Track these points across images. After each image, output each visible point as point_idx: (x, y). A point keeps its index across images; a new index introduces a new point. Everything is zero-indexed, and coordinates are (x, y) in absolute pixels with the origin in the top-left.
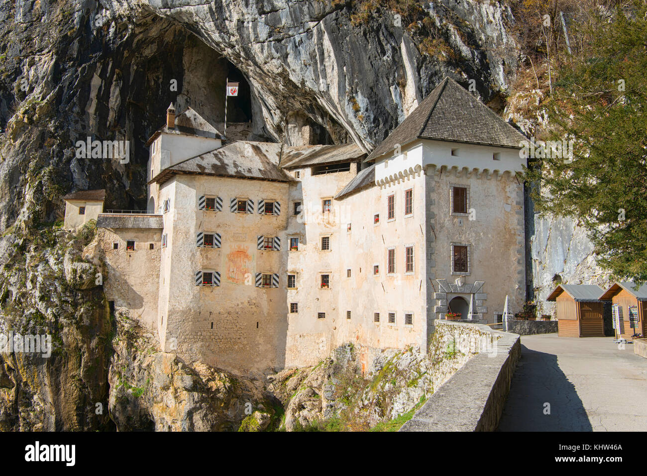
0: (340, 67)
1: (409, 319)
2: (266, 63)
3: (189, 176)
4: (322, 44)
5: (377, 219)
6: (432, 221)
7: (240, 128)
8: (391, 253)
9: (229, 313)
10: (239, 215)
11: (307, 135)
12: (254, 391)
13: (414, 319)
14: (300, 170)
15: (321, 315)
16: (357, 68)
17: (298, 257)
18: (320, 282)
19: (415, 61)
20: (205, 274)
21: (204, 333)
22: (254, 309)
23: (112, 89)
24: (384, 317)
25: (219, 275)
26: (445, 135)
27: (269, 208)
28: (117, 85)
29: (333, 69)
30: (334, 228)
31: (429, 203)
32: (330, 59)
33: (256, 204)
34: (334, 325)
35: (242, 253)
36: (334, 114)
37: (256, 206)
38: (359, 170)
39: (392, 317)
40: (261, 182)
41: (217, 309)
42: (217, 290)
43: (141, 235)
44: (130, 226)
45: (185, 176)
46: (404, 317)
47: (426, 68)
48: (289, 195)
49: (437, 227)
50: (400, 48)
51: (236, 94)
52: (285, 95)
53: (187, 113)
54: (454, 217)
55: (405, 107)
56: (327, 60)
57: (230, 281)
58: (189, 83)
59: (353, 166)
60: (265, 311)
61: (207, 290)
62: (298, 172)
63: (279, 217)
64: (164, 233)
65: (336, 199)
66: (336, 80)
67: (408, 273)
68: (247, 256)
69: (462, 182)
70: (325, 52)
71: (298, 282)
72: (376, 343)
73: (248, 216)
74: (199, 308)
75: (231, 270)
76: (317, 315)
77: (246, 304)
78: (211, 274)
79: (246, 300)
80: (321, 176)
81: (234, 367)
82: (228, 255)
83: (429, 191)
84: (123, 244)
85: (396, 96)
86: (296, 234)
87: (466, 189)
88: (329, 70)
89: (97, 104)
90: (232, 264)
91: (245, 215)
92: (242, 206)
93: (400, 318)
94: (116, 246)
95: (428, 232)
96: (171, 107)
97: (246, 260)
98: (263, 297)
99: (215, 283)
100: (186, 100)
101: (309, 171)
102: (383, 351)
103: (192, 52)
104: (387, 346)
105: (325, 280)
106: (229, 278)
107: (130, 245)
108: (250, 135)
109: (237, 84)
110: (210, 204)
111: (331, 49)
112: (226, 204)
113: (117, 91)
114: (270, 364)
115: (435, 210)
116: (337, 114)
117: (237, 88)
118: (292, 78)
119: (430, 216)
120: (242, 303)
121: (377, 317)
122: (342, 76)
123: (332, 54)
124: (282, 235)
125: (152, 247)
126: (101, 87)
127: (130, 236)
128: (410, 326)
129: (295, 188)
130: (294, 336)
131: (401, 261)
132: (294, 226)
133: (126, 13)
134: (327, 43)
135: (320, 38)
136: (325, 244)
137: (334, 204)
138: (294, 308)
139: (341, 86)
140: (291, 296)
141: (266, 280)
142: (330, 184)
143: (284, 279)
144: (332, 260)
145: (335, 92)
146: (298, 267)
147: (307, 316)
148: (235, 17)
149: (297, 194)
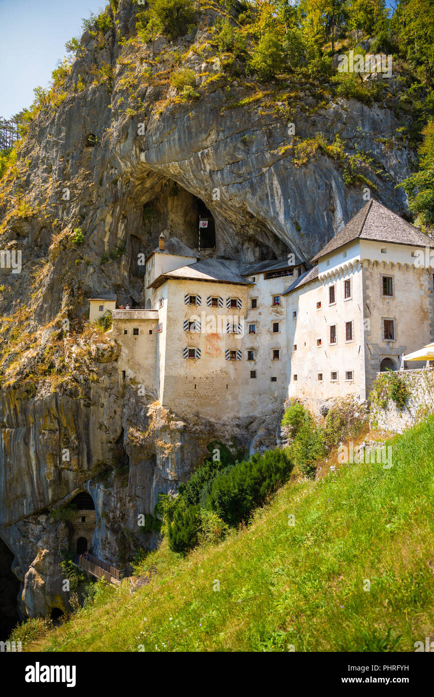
0: (286, 200)
1: (349, 375)
2: (230, 200)
3: (177, 281)
4: (272, 184)
5: (319, 305)
6: (368, 301)
7: (208, 252)
8: (333, 329)
9: (207, 378)
10: (213, 308)
11: (257, 254)
12: (226, 433)
13: (354, 375)
14: (256, 276)
15: (274, 379)
16: (298, 199)
17: (256, 338)
18: (272, 355)
19: (343, 192)
20: (190, 350)
21: (190, 392)
22: (224, 375)
23: (119, 225)
24: (327, 377)
25: (200, 351)
26: (377, 238)
27: (234, 303)
28: (123, 222)
29: (280, 202)
30: (282, 316)
31: (365, 288)
32: (278, 194)
33: (225, 300)
34: (283, 385)
35: (215, 335)
36: (281, 234)
37: (225, 302)
38: (300, 274)
39: (334, 375)
40: (228, 285)
41: (198, 375)
42: (199, 362)
43: (143, 324)
44: (136, 317)
45: (175, 281)
46: (345, 374)
47: (351, 197)
48: (248, 294)
49: (371, 306)
50: (331, 184)
51: (206, 226)
52: (243, 224)
53: (172, 239)
54: (384, 298)
55: (335, 226)
56: (276, 195)
57: (207, 355)
58: (172, 221)
59: (296, 272)
60: (232, 377)
61: (192, 362)
62: (254, 278)
63: (241, 310)
64: (160, 323)
65: (284, 295)
66: (282, 209)
67: (348, 342)
68: (219, 338)
69: (388, 273)
70: (275, 189)
71: (256, 356)
72: (320, 396)
73: (219, 310)
74: (186, 374)
75: (208, 347)
76: (270, 379)
77: (219, 371)
78: (194, 350)
79: (219, 369)
80: (271, 280)
81: (211, 416)
82: (205, 337)
83: (365, 279)
84: (130, 332)
85: (327, 219)
86: (253, 322)
87: (391, 278)
88: (277, 202)
89: (110, 236)
90: (208, 344)
91: (217, 308)
92: (215, 302)
93: (342, 375)
94: (126, 332)
95: (365, 309)
96: (162, 235)
97: (218, 340)
98: (230, 367)
99: (197, 356)
100: (170, 233)
101: (262, 276)
102: (327, 400)
103: (174, 199)
104: (330, 396)
105: (276, 354)
106: (207, 353)
107: (136, 332)
108: (215, 256)
109: (207, 219)
110: (192, 300)
111: (279, 186)
112: (204, 300)
113: (123, 227)
114: (236, 414)
115: (369, 293)
116: (283, 234)
117: (207, 222)
118: (249, 210)
119: (366, 298)
120: (216, 371)
121: (321, 376)
122: (287, 206)
123: (280, 191)
125: (151, 332)
126: (112, 223)
127: (135, 325)
128: (350, 380)
129: (252, 289)
130: (253, 394)
131: (341, 332)
132: (253, 315)
133: (129, 170)
134: (276, 182)
135: (271, 179)
136: (276, 328)
137: (283, 300)
138: (253, 374)
139: (286, 213)
140: (250, 366)
141: (233, 355)
142: (278, 285)
143: (246, 354)
144: (280, 339)
145: (281, 217)
146: (256, 345)
147: (263, 380)
148: (208, 168)
149: (254, 293)
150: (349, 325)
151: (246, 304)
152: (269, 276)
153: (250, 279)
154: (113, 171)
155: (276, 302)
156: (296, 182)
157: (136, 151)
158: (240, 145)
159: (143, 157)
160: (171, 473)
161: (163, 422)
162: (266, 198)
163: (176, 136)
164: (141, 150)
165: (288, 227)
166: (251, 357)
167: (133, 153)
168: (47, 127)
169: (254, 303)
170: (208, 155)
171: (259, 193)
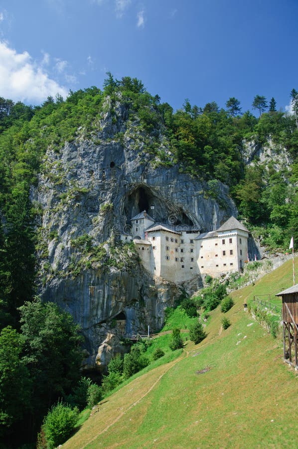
0: (198, 208)
1: (231, 264)
3: (163, 231)
5: (216, 244)
8: (224, 252)
9: (171, 267)
12: (177, 286)
13: (233, 264)
14: (182, 232)
15: (191, 268)
16: (203, 209)
17: (184, 254)
18: (190, 260)
19: (218, 210)
21: (167, 272)
24: (221, 265)
25: (169, 257)
27: (176, 241)
30: (194, 247)
31: (237, 241)
35: (172, 252)
38: (201, 233)
39: (224, 265)
40: (175, 234)
41: (169, 266)
42: (169, 261)
43: (145, 246)
48: (180, 238)
54: (240, 244)
60: (176, 267)
61: (167, 261)
63: (178, 243)
64: (153, 246)
66: (197, 211)
67: (231, 255)
70: (195, 204)
71: (184, 260)
74: (166, 265)
80: (189, 234)
84: (141, 248)
85: (212, 217)
86: (182, 248)
87: (241, 239)
90: (171, 255)
91: (173, 242)
93: (228, 264)
94: (139, 249)
95: (238, 247)
97: (173, 254)
99: (169, 259)
101: (185, 232)
102: (223, 271)
105: (192, 259)
106: (171, 258)
107: (143, 249)
110: (167, 239)
112: (170, 239)
114: (178, 281)
118: (184, 208)
119: (237, 244)
120: (173, 265)
121: (217, 266)
122: (199, 210)
123: (197, 205)
124: (179, 248)
125: (148, 249)
127: (143, 246)
129: (181, 236)
130: (183, 273)
131: (228, 253)
132: (182, 246)
133: (135, 183)
134: (196, 202)
135: (194, 200)
136: (192, 251)
137: (194, 241)
138: (183, 267)
139: (199, 213)
140: (182, 264)
141: (176, 259)
142: (192, 236)
143: (180, 259)
144: (194, 255)
145: (197, 214)
146: (184, 256)
147: (187, 268)
148: (171, 191)
149: (182, 238)
150: (231, 251)
151: (179, 241)
152: (188, 232)
153: (180, 233)
154: (125, 181)
155: (192, 241)
156: (203, 204)
157: (142, 178)
158: (185, 187)
159: (145, 181)
160: (164, 300)
161: (161, 282)
162: (191, 206)
163: (162, 178)
164: (144, 178)
165: (199, 217)
166: (182, 261)
167: (140, 178)
168: (91, 153)
169: (182, 242)
170: (173, 187)
171: (190, 204)
